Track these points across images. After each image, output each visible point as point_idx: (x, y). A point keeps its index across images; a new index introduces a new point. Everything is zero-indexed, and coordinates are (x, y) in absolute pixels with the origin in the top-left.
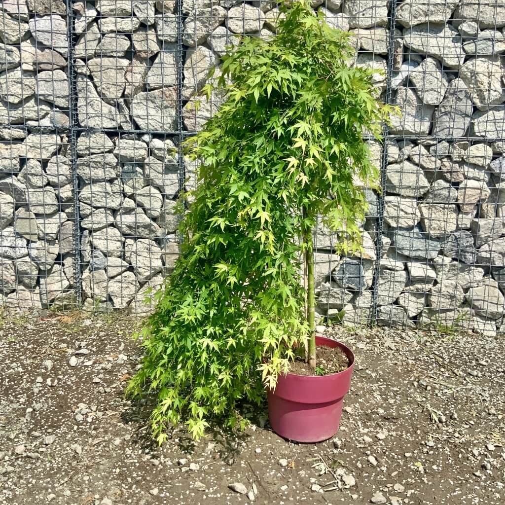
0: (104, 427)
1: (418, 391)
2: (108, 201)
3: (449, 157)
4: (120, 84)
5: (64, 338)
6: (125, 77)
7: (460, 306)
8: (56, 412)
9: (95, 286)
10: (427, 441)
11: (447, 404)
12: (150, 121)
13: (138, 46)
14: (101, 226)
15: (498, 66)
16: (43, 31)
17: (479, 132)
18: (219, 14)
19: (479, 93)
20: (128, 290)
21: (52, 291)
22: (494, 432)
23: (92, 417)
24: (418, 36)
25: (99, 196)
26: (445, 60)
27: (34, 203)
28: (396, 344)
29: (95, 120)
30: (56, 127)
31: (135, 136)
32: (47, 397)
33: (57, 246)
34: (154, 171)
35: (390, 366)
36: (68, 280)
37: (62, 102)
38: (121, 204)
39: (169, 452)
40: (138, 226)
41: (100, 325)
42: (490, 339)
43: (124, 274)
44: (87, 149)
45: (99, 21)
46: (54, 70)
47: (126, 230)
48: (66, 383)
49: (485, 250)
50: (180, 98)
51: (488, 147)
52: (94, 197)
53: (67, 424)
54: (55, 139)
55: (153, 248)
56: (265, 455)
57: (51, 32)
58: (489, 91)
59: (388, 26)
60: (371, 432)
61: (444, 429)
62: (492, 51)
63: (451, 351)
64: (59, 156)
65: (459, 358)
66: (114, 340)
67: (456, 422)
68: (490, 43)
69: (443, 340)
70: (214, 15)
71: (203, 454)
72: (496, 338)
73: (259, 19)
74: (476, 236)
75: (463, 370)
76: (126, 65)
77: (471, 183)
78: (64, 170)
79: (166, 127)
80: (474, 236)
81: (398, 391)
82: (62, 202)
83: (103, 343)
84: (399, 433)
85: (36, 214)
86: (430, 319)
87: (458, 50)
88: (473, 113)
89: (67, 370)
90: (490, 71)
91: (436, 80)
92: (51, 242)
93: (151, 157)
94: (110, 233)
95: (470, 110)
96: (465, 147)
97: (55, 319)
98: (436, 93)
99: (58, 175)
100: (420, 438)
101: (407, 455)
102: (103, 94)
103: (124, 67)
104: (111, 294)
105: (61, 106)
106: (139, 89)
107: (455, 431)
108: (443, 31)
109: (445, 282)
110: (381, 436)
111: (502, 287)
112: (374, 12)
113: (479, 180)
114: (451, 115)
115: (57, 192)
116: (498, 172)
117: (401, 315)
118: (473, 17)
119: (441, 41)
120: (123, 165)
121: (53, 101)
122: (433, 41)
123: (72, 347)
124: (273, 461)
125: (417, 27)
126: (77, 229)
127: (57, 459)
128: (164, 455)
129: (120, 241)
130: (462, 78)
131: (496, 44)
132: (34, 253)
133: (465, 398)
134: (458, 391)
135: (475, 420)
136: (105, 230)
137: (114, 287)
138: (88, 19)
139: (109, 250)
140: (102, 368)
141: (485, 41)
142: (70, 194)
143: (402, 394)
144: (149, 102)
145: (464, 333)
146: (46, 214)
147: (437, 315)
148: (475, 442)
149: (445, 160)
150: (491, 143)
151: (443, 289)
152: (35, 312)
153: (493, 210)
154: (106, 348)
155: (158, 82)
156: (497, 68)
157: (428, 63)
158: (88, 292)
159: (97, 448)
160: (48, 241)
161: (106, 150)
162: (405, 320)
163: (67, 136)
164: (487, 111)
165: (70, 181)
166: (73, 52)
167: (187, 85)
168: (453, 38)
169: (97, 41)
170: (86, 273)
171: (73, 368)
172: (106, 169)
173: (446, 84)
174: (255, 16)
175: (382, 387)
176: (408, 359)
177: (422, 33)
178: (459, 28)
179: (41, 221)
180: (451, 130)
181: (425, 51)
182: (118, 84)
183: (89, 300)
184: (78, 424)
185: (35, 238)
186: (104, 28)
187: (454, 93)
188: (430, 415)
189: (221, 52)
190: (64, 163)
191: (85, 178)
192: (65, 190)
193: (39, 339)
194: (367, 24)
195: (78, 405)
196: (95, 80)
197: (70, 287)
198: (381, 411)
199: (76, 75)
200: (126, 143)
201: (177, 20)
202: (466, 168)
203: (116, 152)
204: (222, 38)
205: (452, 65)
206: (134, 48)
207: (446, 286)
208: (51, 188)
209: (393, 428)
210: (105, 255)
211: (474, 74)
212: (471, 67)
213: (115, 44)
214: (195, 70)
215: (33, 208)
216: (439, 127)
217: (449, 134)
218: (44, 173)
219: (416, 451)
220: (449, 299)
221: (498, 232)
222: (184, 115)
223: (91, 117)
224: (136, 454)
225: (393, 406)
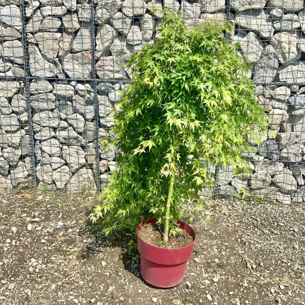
0: (46, 276)
1: (240, 245)
2: (51, 122)
3: (263, 95)
4: (56, 49)
5: (25, 209)
6: (59, 44)
7: (269, 186)
8: (17, 265)
9: (44, 175)
10: (243, 283)
11: (257, 255)
12: (75, 73)
13: (66, 25)
14: (46, 138)
15: (295, 37)
16: (5, 16)
17: (282, 79)
18: (117, 4)
19: (282, 54)
20: (65, 177)
21: (18, 178)
22: (284, 275)
23: (39, 268)
24: (244, 18)
25: (45, 120)
26: (261, 34)
27: (4, 124)
28: (229, 211)
29: (40, 72)
30: (16, 77)
31: (66, 82)
32: (12, 254)
33: (20, 150)
34: (79, 104)
35: (224, 227)
36: (28, 171)
37: (19, 61)
38: (59, 124)
39: (85, 293)
40: (70, 138)
41: (48, 199)
42: (287, 206)
43: (62, 168)
44: (36, 90)
45: (41, 8)
46: (14, 40)
47: (62, 140)
48: (24, 243)
49: (285, 152)
50: (94, 58)
51: (288, 88)
52: (41, 120)
53: (24, 274)
54: (16, 84)
55: (80, 151)
56: (144, 294)
57: (10, 16)
58: (289, 53)
59: (225, 11)
60: (210, 276)
61: (255, 273)
62: (291, 28)
63: (262, 215)
64: (18, 95)
65: (267, 220)
66: (56, 210)
67: (262, 268)
68: (290, 22)
69: (258, 207)
70: (114, 5)
71: (106, 294)
72: (290, 206)
73: (143, 7)
74: (279, 143)
75: (269, 229)
76: (59, 37)
77: (277, 111)
78: (22, 103)
79: (86, 76)
80: (278, 144)
81: (228, 246)
82: (22, 123)
83: (49, 213)
84: (227, 277)
85: (6, 131)
86: (250, 193)
87: (270, 27)
88: (279, 67)
89: (25, 233)
90: (290, 40)
91: (256, 46)
92: (16, 148)
93: (76, 95)
94: (53, 142)
95: (277, 65)
96: (273, 89)
97: (21, 195)
98: (255, 55)
99: (18, 107)
100: (239, 281)
101: (231, 293)
102: (45, 55)
103: (58, 39)
104: (54, 179)
105: (18, 63)
106: (68, 52)
107: (261, 275)
108: (261, 14)
109: (260, 172)
110: (216, 280)
111: (295, 175)
112: (216, 3)
113: (281, 109)
114: (264, 69)
115: (18, 117)
116: (294, 104)
117: (233, 192)
118: (279, 6)
119: (259, 21)
120: (59, 100)
121: (13, 60)
122: (254, 21)
123: (30, 216)
124: (148, 298)
125: (244, 12)
126: (32, 140)
127: (16, 300)
128: (82, 296)
129: (59, 147)
130: (272, 45)
131: (294, 23)
132: (6, 155)
133: (269, 250)
134: (264, 245)
135: (274, 267)
136: (49, 140)
137: (56, 175)
138: (34, 7)
139: (52, 153)
140: (48, 232)
141: (287, 21)
142: (26, 118)
143: (230, 248)
144: (74, 61)
145: (271, 202)
146: (12, 131)
147: (255, 191)
148: (272, 283)
149: (261, 96)
150: (289, 86)
151: (259, 176)
152: (8, 191)
153: (290, 127)
154: (51, 216)
155: (80, 48)
156: (295, 38)
157: (250, 35)
158: (41, 178)
159: (41, 291)
160: (14, 147)
161: (48, 91)
162: (235, 194)
163: (23, 82)
164: (288, 66)
165: (27, 110)
166: (25, 28)
167: (98, 50)
168: (267, 19)
169: (40, 22)
170: (39, 167)
171: (29, 232)
172: (49, 103)
173: (262, 48)
174: (140, 6)
175: (218, 242)
176: (235, 222)
177: (247, 16)
178: (271, 13)
179: (9, 135)
180: (265, 78)
181: (249, 27)
182: (54, 49)
183: (41, 183)
184: (30, 274)
185: (6, 146)
186: (44, 13)
187: (267, 55)
188: (246, 263)
189: (119, 29)
190: (22, 99)
191: (35, 108)
192: (24, 116)
193: (10, 211)
194: (212, 10)
195: (31, 260)
196: (40, 46)
197: (29, 175)
198: (217, 260)
199: (28, 43)
200: (61, 87)
201: (90, 8)
202: (274, 102)
203: (54, 92)
204: (119, 20)
205: (266, 37)
206: (64, 26)
207: (260, 174)
208: (15, 115)
209: (224, 273)
210: (50, 156)
211: (280, 42)
212: (278, 38)
213: (51, 24)
214: (103, 40)
215: (4, 127)
216: (257, 76)
217: (263, 81)
218: (10, 105)
219: (236, 290)
220: (262, 182)
221: (293, 141)
222: (96, 69)
223: (38, 70)
224: (64, 295)
225: (224, 257)
